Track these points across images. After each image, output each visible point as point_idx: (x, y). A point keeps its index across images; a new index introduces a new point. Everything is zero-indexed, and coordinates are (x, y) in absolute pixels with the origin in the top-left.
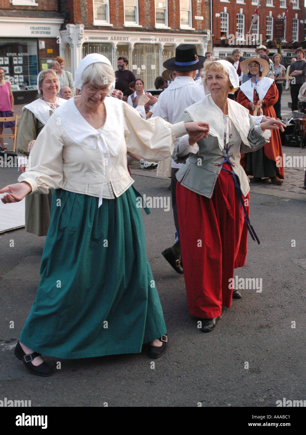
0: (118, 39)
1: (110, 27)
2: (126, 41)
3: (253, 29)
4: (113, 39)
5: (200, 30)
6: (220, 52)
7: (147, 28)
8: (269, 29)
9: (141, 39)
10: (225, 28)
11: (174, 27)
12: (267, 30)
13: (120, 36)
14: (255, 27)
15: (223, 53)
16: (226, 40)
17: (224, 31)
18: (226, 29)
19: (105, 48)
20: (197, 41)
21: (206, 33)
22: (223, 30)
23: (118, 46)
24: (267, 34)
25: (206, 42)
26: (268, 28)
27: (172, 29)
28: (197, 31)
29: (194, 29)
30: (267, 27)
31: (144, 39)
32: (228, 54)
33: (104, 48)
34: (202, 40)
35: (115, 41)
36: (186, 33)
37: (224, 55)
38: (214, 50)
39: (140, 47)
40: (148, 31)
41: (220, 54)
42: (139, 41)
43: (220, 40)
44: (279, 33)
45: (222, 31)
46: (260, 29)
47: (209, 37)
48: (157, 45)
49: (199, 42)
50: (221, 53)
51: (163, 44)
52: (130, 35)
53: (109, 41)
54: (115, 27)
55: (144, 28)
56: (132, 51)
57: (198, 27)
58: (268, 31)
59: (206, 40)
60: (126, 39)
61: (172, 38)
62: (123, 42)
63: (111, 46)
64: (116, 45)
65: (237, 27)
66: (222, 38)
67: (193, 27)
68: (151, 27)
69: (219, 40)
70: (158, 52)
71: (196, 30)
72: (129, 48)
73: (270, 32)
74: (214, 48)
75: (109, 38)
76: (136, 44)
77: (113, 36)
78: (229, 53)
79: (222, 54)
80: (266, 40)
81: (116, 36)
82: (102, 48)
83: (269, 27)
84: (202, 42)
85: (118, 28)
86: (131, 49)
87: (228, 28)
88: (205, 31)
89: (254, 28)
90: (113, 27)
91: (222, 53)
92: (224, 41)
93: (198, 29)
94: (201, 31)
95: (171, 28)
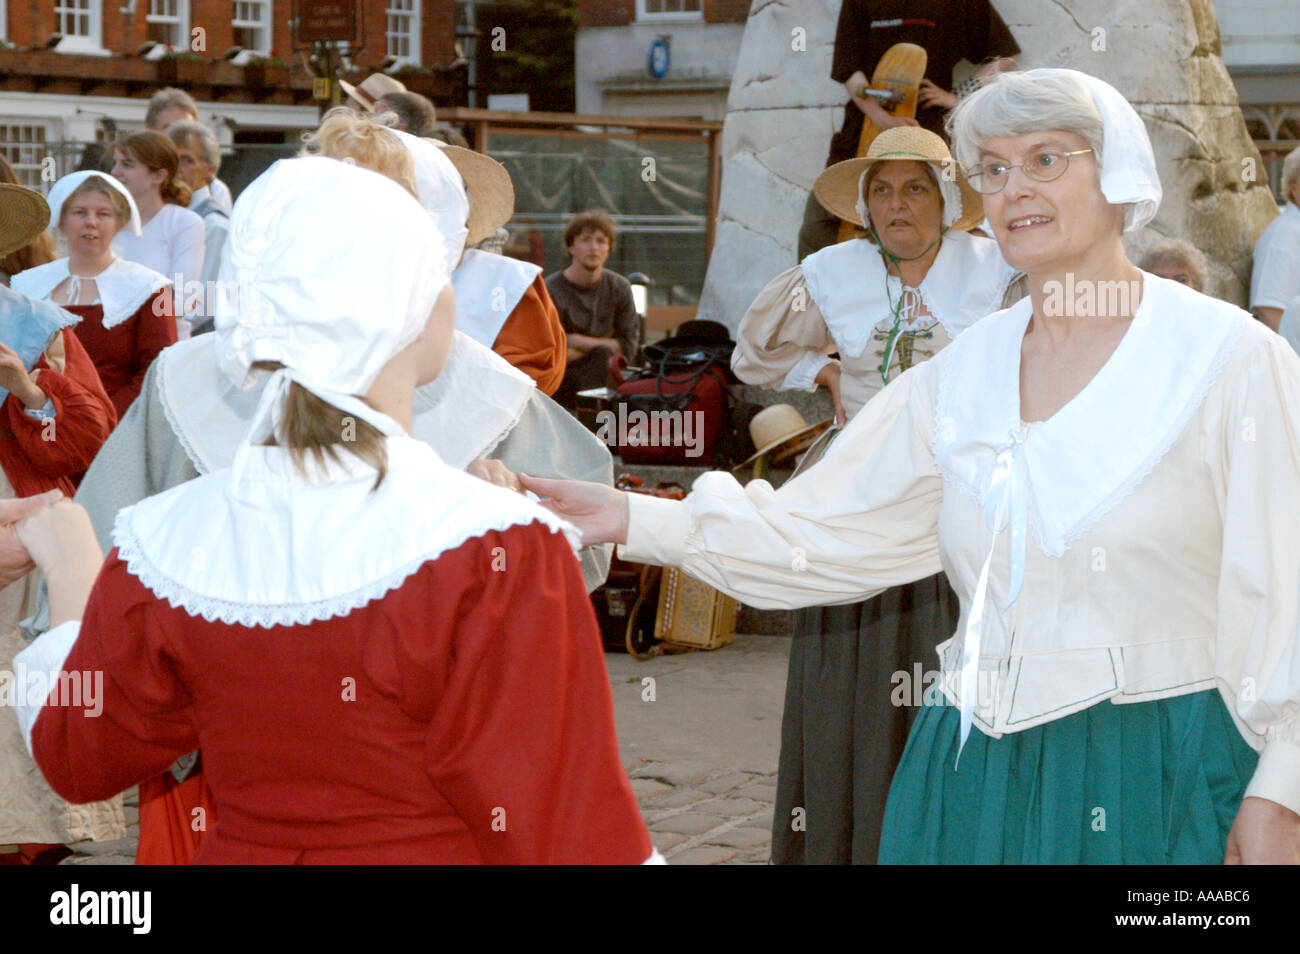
24: (237, 23)
44: (326, 18)
73: (255, 6)
80: (234, 56)
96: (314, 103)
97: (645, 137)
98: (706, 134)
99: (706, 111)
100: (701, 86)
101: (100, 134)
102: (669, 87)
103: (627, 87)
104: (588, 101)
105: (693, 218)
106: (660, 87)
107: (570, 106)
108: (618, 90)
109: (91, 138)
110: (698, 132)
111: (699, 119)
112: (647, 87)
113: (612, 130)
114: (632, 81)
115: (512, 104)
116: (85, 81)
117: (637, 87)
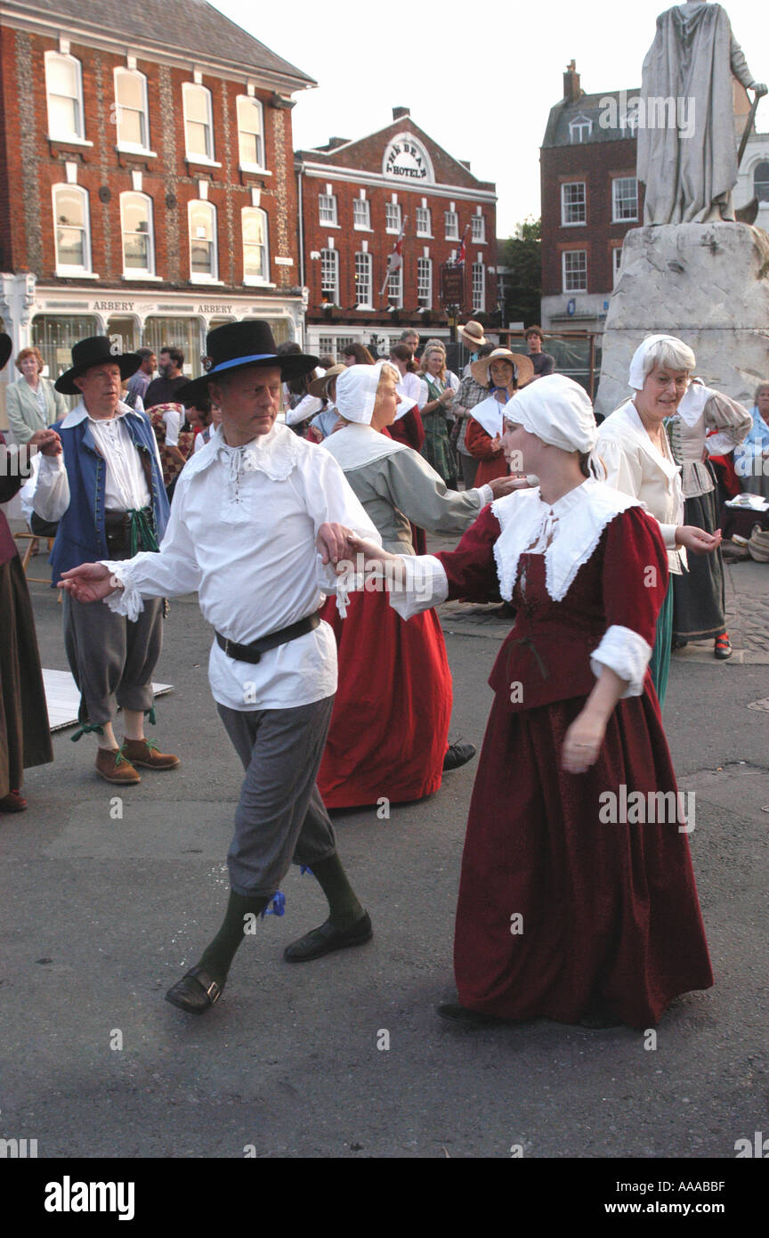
0: (111, 306)
1: (93, 280)
2: (128, 312)
3: (390, 286)
4: (100, 307)
5: (286, 288)
6: (321, 335)
7: (173, 283)
8: (423, 285)
9: (162, 308)
10: (330, 282)
11: (231, 281)
12: (419, 287)
13: (113, 300)
14: (394, 281)
15: (328, 337)
16: (333, 309)
17: (330, 290)
18: (333, 286)
19: (83, 328)
20: (281, 311)
21: (300, 295)
22: (328, 287)
23: (110, 322)
24: (420, 297)
25: (300, 314)
26: (421, 284)
27: (227, 286)
28: (280, 290)
29: (274, 286)
30: (419, 281)
31: (166, 308)
32: (338, 340)
33: (80, 327)
34: (290, 308)
35: (104, 311)
36: (257, 294)
37: (330, 340)
38: (309, 330)
39: (158, 324)
40: (176, 289)
41: (321, 340)
42: (156, 312)
43: (321, 308)
44: (452, 295)
45: (325, 289)
46: (404, 286)
47: (307, 303)
48: (194, 319)
49: (285, 314)
50: (324, 337)
51: (208, 317)
52: (135, 299)
53: (90, 311)
54: (104, 281)
55: (166, 283)
56: (141, 333)
57: (282, 282)
58: (422, 290)
59: (299, 308)
60: (128, 307)
61: (226, 304)
62: (122, 312)
63: (96, 323)
64: (105, 321)
65: (357, 280)
66: (326, 305)
67: (271, 281)
68: (182, 282)
69: (318, 310)
70: (197, 335)
71: (278, 287)
72: (135, 326)
73: (426, 291)
74: (309, 326)
75: (92, 305)
76: (150, 318)
77: (100, 300)
78: (340, 337)
79: (326, 340)
80: (419, 309)
81: (107, 300)
82: (76, 327)
83: (423, 281)
84: (290, 313)
85: (111, 282)
86: (138, 329)
87: (337, 282)
88: (298, 289)
89: (393, 284)
90: (99, 281)
91: (326, 337)
92: (329, 310)
93: (281, 285)
94: (288, 290)
95: (226, 283)
96: (448, 327)
97: (568, 339)
98: (589, 337)
99: (589, 328)
100: (586, 318)
101: (372, 341)
102: (575, 318)
103: (559, 319)
104: (546, 326)
105: (586, 370)
106: (571, 319)
107: (539, 324)
108: (556, 320)
109: (369, 342)
110: (585, 336)
111: (585, 331)
112: (567, 319)
113: (554, 336)
114: (561, 316)
115: (517, 327)
116: (365, 320)
117: (563, 319)
